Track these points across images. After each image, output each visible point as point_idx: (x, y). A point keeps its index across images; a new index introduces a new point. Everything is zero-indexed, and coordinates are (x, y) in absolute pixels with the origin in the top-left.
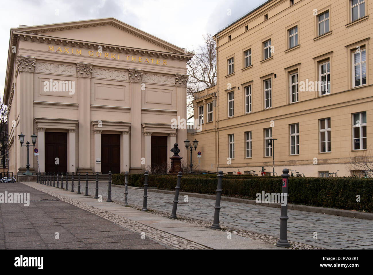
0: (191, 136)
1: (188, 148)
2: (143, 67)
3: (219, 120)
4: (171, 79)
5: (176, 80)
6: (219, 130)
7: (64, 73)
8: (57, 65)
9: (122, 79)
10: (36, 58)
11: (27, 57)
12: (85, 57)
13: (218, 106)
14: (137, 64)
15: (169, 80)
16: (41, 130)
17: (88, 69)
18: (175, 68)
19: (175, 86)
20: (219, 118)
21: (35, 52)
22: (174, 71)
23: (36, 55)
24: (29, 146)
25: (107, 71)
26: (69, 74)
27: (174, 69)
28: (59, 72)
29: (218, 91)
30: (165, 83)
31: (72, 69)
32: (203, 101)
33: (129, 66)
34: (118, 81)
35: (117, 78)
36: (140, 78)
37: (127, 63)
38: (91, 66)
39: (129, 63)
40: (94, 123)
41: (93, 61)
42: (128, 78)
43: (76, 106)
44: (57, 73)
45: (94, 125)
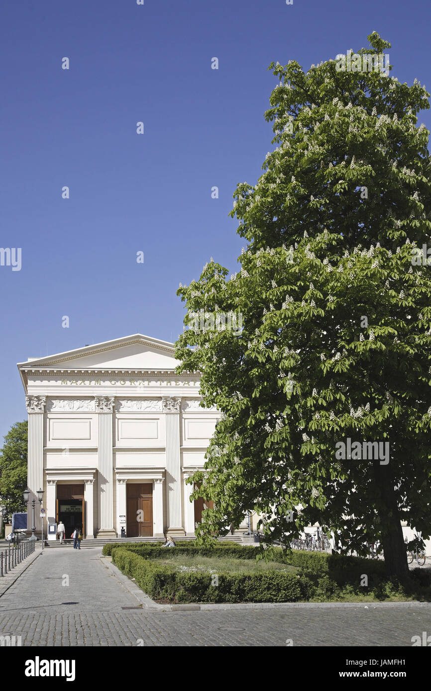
2: (182, 392)
7: (80, 410)
8: (71, 401)
9: (154, 410)
10: (46, 394)
11: (36, 395)
12: (106, 387)
14: (172, 389)
16: (51, 483)
17: (109, 403)
21: (46, 389)
23: (46, 391)
26: (86, 410)
28: (75, 410)
31: (89, 404)
33: (162, 392)
34: (148, 413)
35: (146, 410)
36: (178, 407)
37: (159, 389)
38: (113, 398)
39: (162, 389)
40: (116, 471)
41: (115, 392)
42: (161, 408)
43: (95, 450)
44: (71, 410)
45: (117, 473)
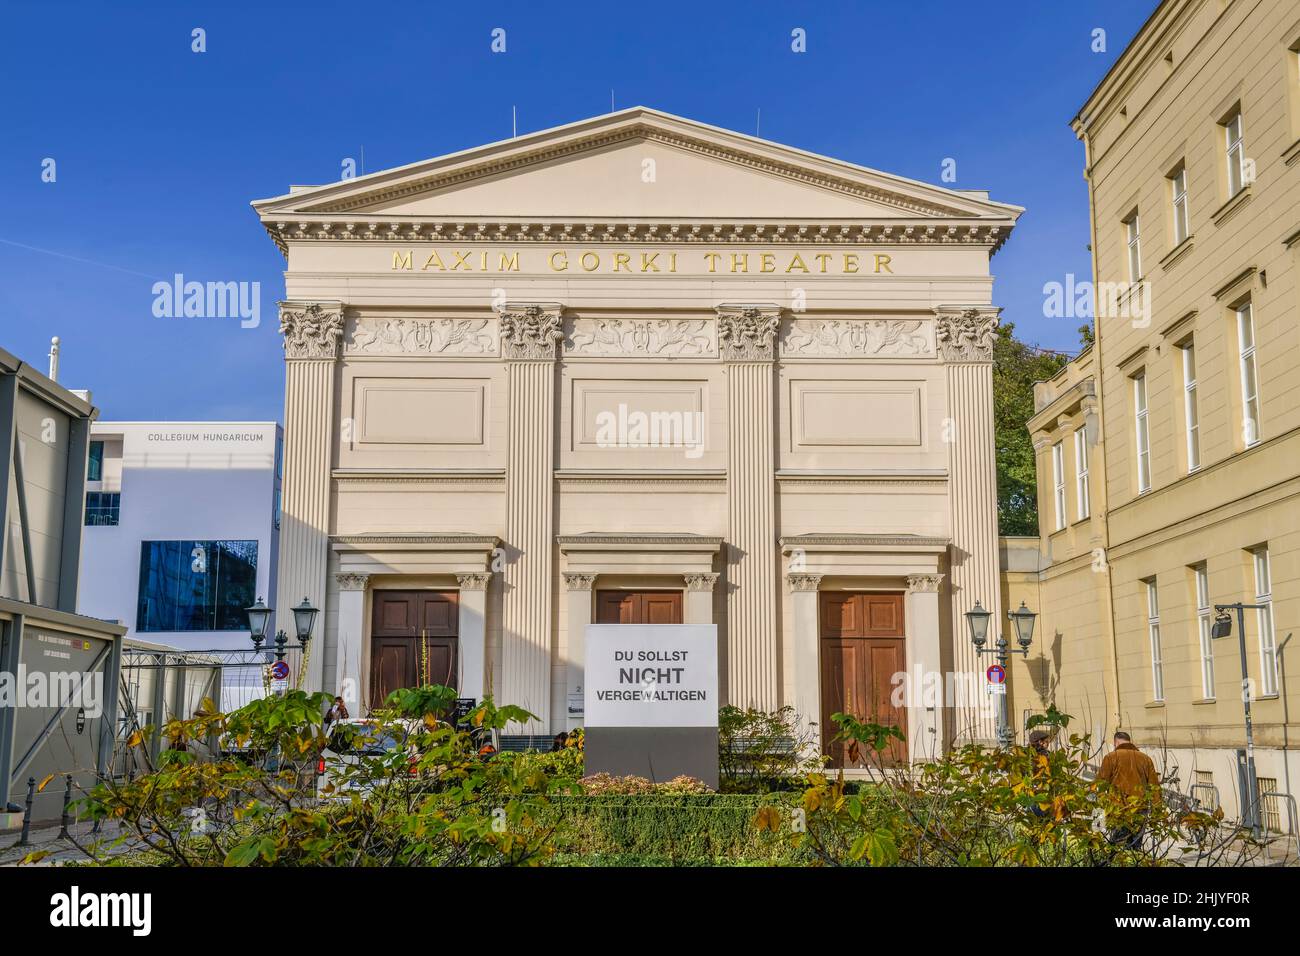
0: (1025, 586)
1: (984, 647)
2: (780, 295)
3: (1110, 509)
4: (914, 334)
5: (939, 336)
6: (1112, 555)
7: (453, 350)
8: (426, 322)
9: (690, 352)
10: (346, 301)
11: (310, 304)
12: (532, 278)
13: (1104, 442)
14: (751, 285)
15: (904, 337)
16: (352, 583)
17: (543, 328)
18: (931, 280)
19: (933, 361)
20: (1110, 500)
21: (343, 282)
22: (926, 295)
23: (343, 291)
24: (285, 651)
25: (626, 325)
26: (473, 351)
27: (926, 286)
28: (435, 350)
29: (1102, 373)
30: (888, 351)
31: (483, 331)
32: (1060, 421)
33: (716, 294)
34: (671, 360)
35: (666, 353)
36: (767, 340)
37: (708, 284)
38: (557, 313)
39: (717, 284)
40: (564, 546)
41: (564, 293)
42: (714, 346)
43: (496, 477)
44: (424, 352)
45: (566, 552)
